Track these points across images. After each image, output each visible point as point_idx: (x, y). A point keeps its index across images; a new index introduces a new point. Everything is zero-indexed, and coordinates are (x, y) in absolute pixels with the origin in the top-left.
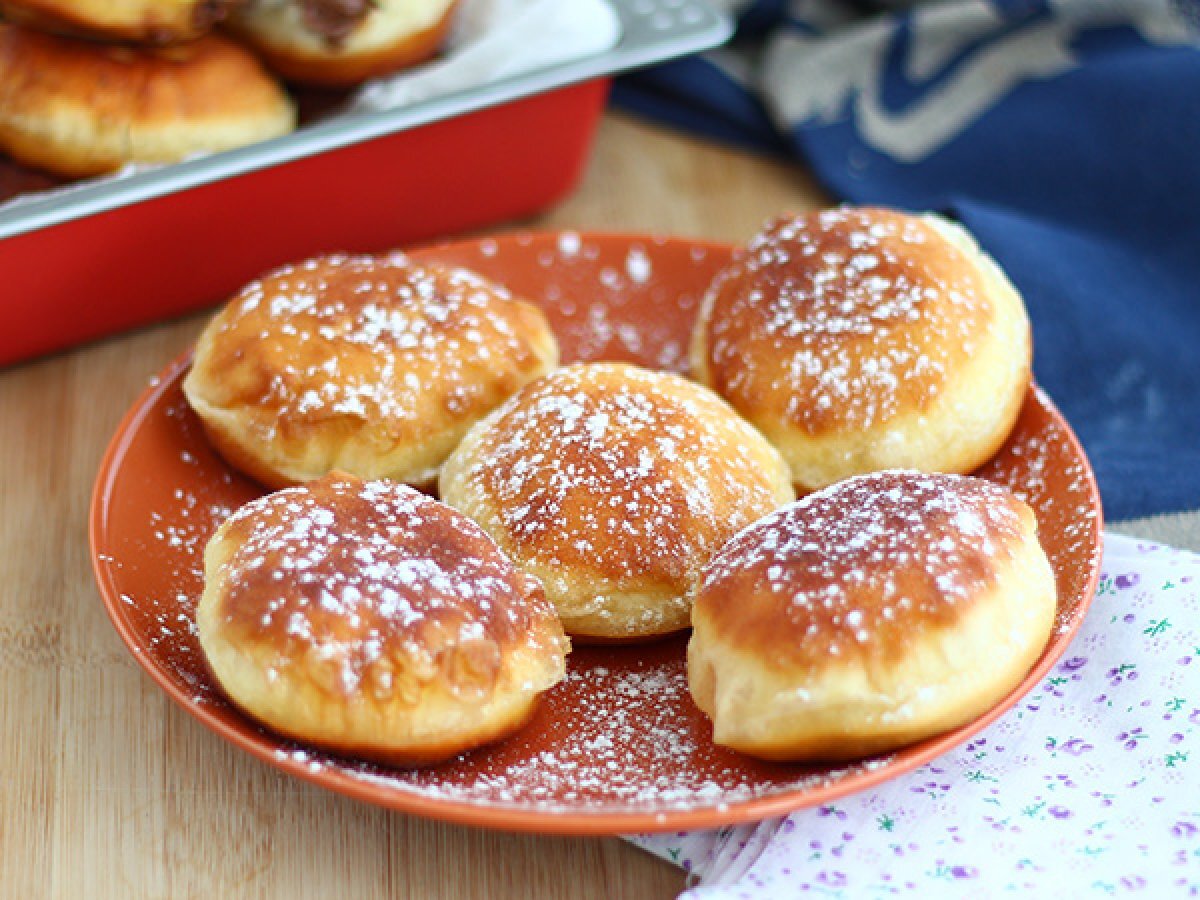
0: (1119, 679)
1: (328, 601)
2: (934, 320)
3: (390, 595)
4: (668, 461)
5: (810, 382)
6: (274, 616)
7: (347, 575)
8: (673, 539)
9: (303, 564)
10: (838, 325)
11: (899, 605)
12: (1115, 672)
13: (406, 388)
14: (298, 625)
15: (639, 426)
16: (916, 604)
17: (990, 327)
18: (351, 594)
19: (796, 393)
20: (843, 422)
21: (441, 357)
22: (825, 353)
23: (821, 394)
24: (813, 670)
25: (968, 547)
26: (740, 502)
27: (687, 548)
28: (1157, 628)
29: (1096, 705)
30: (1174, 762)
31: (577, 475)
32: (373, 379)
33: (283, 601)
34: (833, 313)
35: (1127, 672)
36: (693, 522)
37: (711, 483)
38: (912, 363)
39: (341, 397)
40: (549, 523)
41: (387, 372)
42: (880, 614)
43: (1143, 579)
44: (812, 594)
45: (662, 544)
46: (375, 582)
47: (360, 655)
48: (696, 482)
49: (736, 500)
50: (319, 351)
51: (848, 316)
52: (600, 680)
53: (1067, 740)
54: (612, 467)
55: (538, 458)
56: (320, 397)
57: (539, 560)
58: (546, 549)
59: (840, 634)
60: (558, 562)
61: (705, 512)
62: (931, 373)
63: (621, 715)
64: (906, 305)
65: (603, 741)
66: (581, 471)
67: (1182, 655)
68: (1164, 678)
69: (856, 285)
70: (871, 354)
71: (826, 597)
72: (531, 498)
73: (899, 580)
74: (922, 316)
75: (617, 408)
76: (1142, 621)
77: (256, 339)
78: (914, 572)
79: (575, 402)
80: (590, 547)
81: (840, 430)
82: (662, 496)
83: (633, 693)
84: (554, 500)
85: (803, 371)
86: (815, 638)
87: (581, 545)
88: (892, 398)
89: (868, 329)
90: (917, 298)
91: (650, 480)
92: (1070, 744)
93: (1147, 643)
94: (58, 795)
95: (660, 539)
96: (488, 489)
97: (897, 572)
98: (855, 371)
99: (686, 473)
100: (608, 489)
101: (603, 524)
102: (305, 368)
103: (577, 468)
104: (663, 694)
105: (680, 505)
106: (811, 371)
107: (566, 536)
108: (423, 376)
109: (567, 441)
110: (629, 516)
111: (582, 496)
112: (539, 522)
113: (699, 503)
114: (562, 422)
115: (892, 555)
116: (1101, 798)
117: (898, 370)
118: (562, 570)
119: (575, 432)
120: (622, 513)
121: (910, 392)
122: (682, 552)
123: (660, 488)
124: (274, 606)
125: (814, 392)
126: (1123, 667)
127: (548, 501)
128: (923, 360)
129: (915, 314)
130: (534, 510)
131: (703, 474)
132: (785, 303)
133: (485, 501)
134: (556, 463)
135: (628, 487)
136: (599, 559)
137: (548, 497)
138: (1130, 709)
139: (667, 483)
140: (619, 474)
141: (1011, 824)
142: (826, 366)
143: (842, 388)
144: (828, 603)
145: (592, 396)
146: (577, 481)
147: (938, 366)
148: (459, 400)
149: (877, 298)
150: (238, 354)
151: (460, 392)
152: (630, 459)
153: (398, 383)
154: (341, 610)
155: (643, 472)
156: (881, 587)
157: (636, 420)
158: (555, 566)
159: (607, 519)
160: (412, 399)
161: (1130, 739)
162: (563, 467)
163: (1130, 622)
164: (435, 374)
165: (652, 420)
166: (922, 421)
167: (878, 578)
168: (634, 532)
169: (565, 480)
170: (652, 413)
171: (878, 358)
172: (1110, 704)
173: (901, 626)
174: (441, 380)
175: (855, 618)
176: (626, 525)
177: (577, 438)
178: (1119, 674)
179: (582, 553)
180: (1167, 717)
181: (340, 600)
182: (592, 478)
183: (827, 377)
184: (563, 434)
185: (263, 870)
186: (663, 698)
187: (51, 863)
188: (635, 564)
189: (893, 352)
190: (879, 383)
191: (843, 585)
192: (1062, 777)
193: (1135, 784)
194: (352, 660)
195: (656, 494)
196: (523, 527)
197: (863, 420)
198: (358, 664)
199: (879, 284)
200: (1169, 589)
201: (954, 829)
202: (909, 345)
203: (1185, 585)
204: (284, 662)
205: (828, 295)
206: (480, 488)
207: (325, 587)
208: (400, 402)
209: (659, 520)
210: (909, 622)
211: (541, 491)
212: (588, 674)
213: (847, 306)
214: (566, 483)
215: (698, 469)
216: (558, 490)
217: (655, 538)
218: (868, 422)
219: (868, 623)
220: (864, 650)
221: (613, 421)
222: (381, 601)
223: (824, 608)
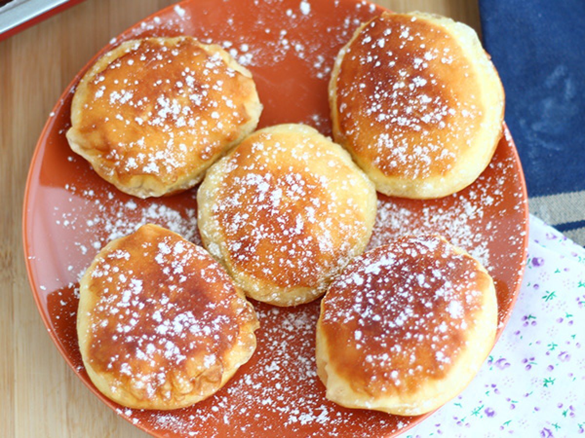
0: (527, 323)
1: (140, 354)
2: (453, 129)
3: (170, 345)
4: (311, 223)
5: (387, 152)
6: (113, 364)
7: (149, 335)
8: (311, 267)
9: (127, 329)
10: (403, 121)
11: (416, 369)
12: (526, 318)
13: (180, 151)
14: (125, 369)
15: (297, 198)
16: (425, 370)
17: (482, 125)
18: (151, 348)
19: (379, 155)
20: (402, 174)
21: (198, 131)
22: (396, 137)
23: (392, 159)
24: (373, 398)
25: (453, 328)
26: (347, 236)
27: (318, 269)
28: (548, 296)
29: (515, 336)
30: (548, 384)
31: (265, 232)
32: (163, 148)
33: (117, 356)
34: (402, 113)
35: (532, 320)
36: (323, 256)
37: (332, 231)
38: (439, 152)
39: (146, 162)
40: (250, 257)
41: (170, 143)
42: (407, 372)
43: (546, 263)
44: (375, 357)
45: (307, 271)
46: (163, 337)
47: (156, 380)
48: (325, 233)
49: (344, 236)
50: (135, 132)
51: (408, 117)
52: (275, 318)
53: (498, 358)
54: (282, 227)
55: (246, 216)
56: (135, 161)
57: (245, 273)
58: (249, 269)
59: (387, 382)
60: (254, 277)
61: (328, 250)
62: (449, 158)
63: (284, 345)
64: (439, 117)
65: (274, 366)
66: (267, 229)
67: (558, 317)
68: (549, 329)
69: (414, 97)
70: (419, 144)
71: (382, 360)
72: (242, 239)
73: (417, 353)
74: (446, 126)
75: (287, 184)
76: (542, 291)
77: (103, 120)
78: (425, 349)
79: (265, 180)
80: (270, 272)
81: (401, 178)
82: (307, 246)
83: (291, 329)
84: (253, 245)
85: (384, 145)
86: (375, 382)
87: (266, 271)
88: (428, 169)
89: (418, 128)
90: (445, 113)
91: (301, 237)
92: (500, 361)
93: (543, 305)
94: (16, 378)
95: (305, 268)
96: (221, 225)
97: (418, 348)
98: (410, 152)
99: (320, 229)
100: (280, 242)
101: (277, 261)
102: (128, 143)
103: (265, 227)
104: (304, 330)
105: (315, 249)
106: (388, 146)
107: (258, 265)
108: (189, 144)
109: (260, 208)
110: (290, 257)
111: (267, 244)
112: (246, 256)
113: (326, 246)
114: (258, 194)
115: (416, 336)
116: (510, 403)
117: (432, 155)
118: (256, 280)
119: (264, 202)
120: (287, 256)
121: (437, 167)
122: (316, 272)
123: (306, 242)
124: (113, 359)
125: (389, 158)
126: (530, 316)
127: (250, 245)
128: (445, 152)
129: (442, 124)
130: (243, 247)
131: (328, 228)
132: (377, 96)
133: (219, 231)
134: (255, 222)
135: (290, 241)
136: (275, 279)
137: (250, 242)
138: (531, 344)
139: (310, 238)
140: (286, 233)
141: (466, 422)
142: (395, 146)
143: (403, 158)
144: (382, 364)
145: (274, 175)
146: (266, 235)
147: (453, 155)
148: (207, 154)
149: (425, 107)
150: (94, 126)
151: (208, 149)
152: (291, 223)
153: (176, 149)
154: (146, 359)
155: (298, 231)
156: (409, 358)
157: (296, 194)
158: (253, 279)
159: (279, 258)
160: (183, 156)
161: (529, 363)
162: (258, 225)
163: (537, 289)
164: (195, 143)
165: (304, 194)
166: (442, 179)
167: (408, 352)
168: (292, 266)
169: (259, 234)
170: (305, 188)
171: (422, 147)
172: (521, 337)
173: (416, 378)
174: (198, 145)
175: (394, 374)
176: (289, 262)
177: (266, 207)
178: (527, 320)
179: (266, 274)
180: (548, 354)
181: (145, 352)
182: (272, 234)
183: (395, 151)
184: (259, 203)
185: (113, 431)
186: (305, 333)
187: (14, 427)
188: (292, 282)
189: (430, 145)
190: (422, 159)
191: (390, 354)
192: (494, 386)
193: (527, 395)
194: (152, 382)
195: (304, 245)
196: (238, 256)
197: (413, 175)
198: (154, 384)
199: (425, 99)
200: (557, 273)
201: (438, 425)
202: (439, 142)
203: (565, 272)
204: (119, 383)
205: (400, 99)
206: (217, 222)
207: (137, 346)
208: (177, 159)
209: (305, 259)
210: (421, 376)
211: (247, 237)
212: (269, 314)
213: (409, 110)
214: (259, 237)
215: (325, 226)
216: (255, 240)
217: (303, 268)
218: (415, 177)
219: (401, 377)
220: (398, 389)
221: (284, 194)
222: (165, 350)
223: (380, 366)
